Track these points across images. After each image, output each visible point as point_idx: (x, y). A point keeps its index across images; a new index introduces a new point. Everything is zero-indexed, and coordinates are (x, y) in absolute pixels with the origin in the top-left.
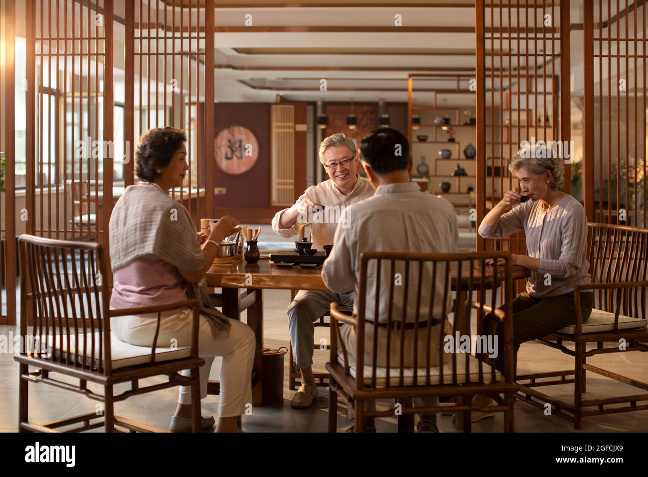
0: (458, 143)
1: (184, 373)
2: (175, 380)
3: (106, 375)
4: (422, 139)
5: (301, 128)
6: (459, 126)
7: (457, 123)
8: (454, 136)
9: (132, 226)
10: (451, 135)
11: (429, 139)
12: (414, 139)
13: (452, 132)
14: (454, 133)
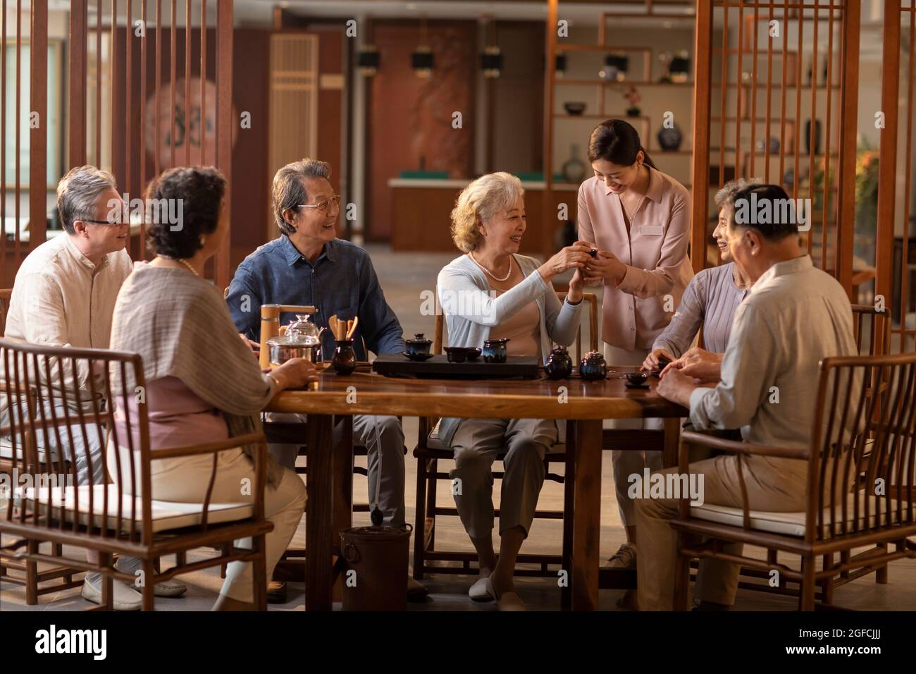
0: (648, 119)
1: (242, 543)
2: (229, 554)
3: (146, 544)
4: (575, 111)
5: (335, 82)
6: (650, 83)
7: (645, 78)
8: (640, 105)
9: (139, 335)
10: (633, 102)
11: (588, 112)
12: (559, 109)
13: (635, 96)
14: (639, 99)
